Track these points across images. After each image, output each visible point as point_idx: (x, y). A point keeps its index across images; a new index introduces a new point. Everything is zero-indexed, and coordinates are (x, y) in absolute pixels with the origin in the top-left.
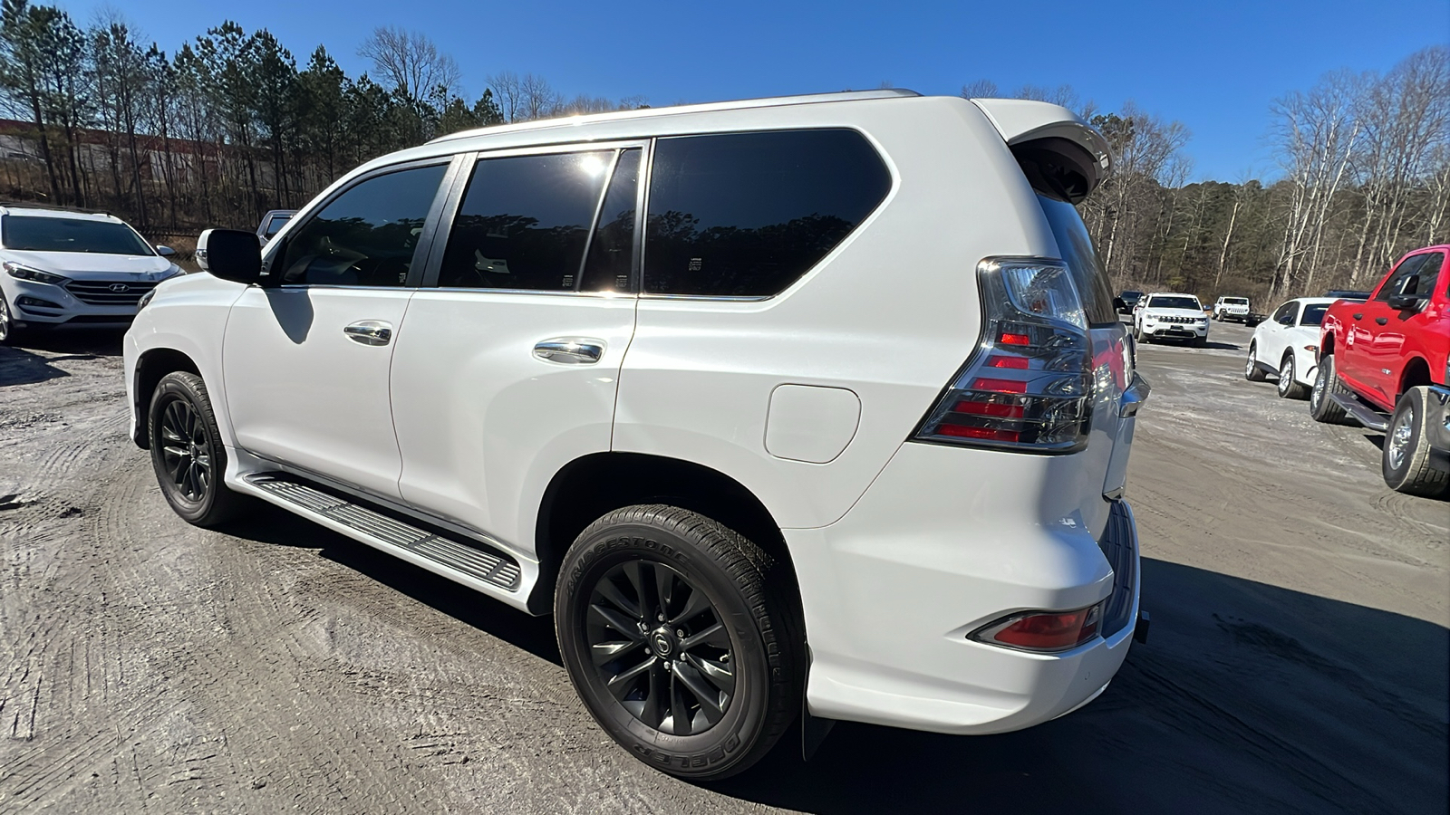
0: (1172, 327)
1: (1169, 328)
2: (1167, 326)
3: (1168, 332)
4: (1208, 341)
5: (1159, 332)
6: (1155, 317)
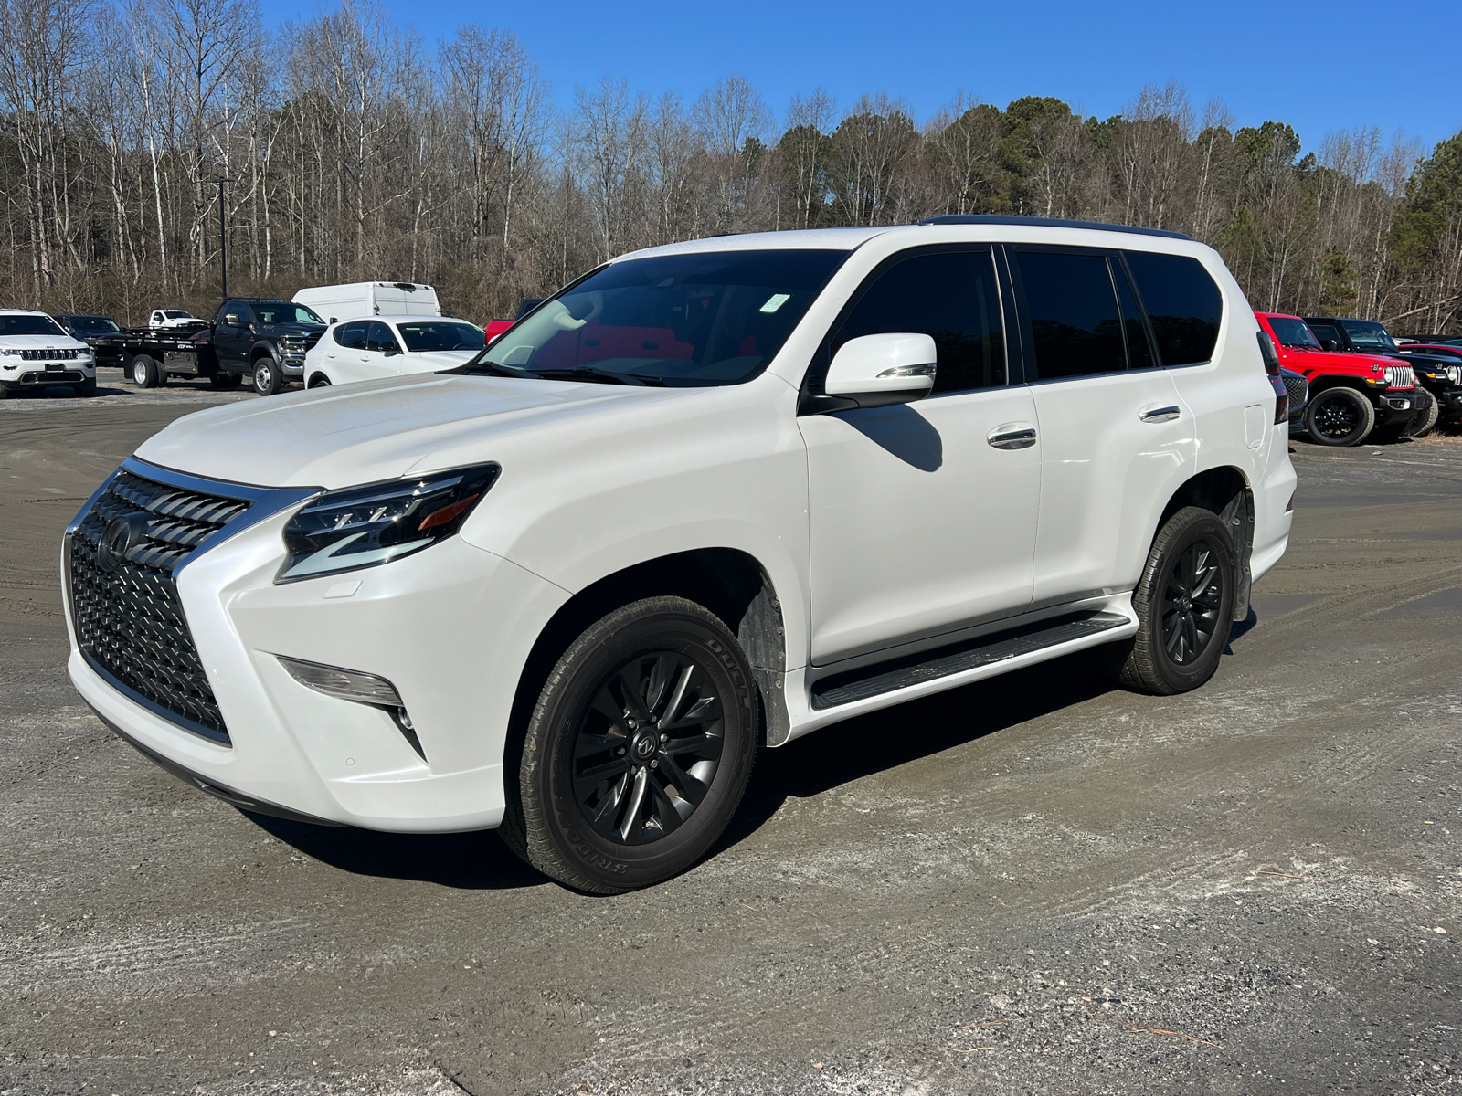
0: (47, 365)
1: (43, 368)
2: (38, 365)
3: (41, 375)
4: (98, 385)
5: (28, 376)
6: (14, 352)
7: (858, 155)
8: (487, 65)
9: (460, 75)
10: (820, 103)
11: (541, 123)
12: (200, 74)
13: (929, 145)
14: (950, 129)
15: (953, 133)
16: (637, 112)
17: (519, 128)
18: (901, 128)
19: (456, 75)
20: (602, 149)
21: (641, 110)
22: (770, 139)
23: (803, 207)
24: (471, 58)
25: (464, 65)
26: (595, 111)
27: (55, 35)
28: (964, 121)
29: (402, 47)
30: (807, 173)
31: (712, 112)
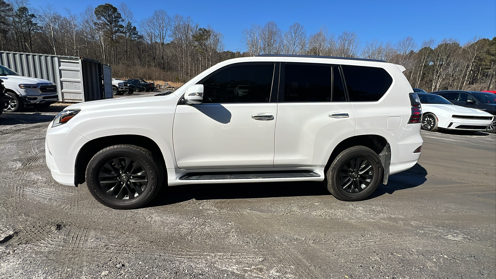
7: (440, 53)
8: (348, 39)
9: (342, 41)
10: (432, 41)
11: (358, 50)
12: (294, 45)
13: (463, 49)
14: (471, 45)
15: (472, 46)
16: (380, 46)
17: (353, 51)
18: (456, 46)
19: (341, 41)
20: (370, 55)
21: (381, 46)
22: (416, 50)
23: (422, 65)
24: (345, 38)
25: (343, 39)
26: (370, 46)
27: (272, 41)
28: (476, 43)
29: (331, 37)
30: (424, 58)
31: (401, 45)
